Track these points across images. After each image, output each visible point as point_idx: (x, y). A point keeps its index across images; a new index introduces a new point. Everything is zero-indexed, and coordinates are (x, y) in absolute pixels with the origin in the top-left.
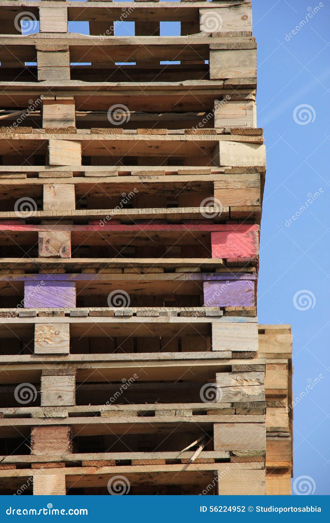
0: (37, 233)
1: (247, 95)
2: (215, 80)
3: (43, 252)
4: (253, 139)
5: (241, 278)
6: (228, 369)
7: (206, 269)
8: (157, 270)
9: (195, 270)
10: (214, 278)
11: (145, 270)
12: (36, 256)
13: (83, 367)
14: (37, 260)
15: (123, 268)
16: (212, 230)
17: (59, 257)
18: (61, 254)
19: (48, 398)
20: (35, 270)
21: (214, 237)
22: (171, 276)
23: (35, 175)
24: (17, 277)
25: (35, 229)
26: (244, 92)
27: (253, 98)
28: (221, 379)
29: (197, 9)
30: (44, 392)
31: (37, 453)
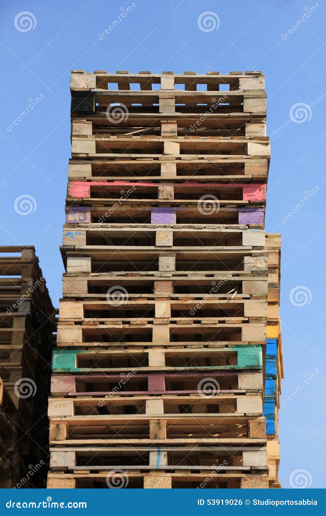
0: (157, 187)
1: (262, 120)
2: (246, 113)
3: (160, 197)
4: (264, 142)
5: (257, 210)
6: (250, 255)
7: (240, 206)
9: (235, 206)
10: (244, 210)
12: (157, 198)
13: (179, 252)
14: (158, 200)
16: (243, 186)
17: (168, 199)
18: (169, 197)
19: (162, 267)
20: (157, 205)
21: (244, 190)
22: (223, 209)
23: (157, 159)
24: (148, 208)
25: (156, 185)
26: (260, 119)
27: (265, 122)
28: (247, 259)
29: (238, 78)
30: (160, 264)
31: (157, 293)
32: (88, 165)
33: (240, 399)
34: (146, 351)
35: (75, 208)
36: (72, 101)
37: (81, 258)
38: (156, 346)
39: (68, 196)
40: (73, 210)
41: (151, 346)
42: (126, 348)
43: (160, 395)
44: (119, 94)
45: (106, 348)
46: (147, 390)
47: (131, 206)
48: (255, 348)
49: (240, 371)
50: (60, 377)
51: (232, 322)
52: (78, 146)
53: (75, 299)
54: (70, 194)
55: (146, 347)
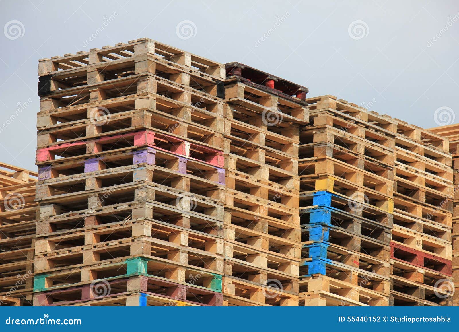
0: (85, 145)
2: (136, 74)
3: (87, 152)
4: (146, 97)
5: (144, 151)
6: (137, 188)
7: (134, 150)
8: (120, 153)
9: (130, 151)
10: (136, 153)
11: (117, 153)
12: (85, 153)
13: (100, 192)
14: (86, 155)
15: (110, 153)
16: (134, 135)
17: (91, 153)
18: (91, 152)
19: (90, 206)
20: (87, 158)
21: (135, 137)
22: (124, 154)
23: (84, 123)
24: (83, 161)
25: (85, 143)
26: (145, 77)
27: (148, 79)
28: (136, 192)
29: (133, 46)
30: (89, 203)
31: (87, 226)
32: (47, 134)
33: (128, 298)
34: (81, 270)
35: (43, 169)
36: (38, 85)
37: (48, 206)
38: (86, 266)
39: (37, 161)
40: (42, 170)
41: (83, 266)
42: (70, 269)
43: (88, 302)
44: (66, 73)
45: (60, 271)
46: (81, 299)
47: (73, 161)
48: (137, 260)
49: (128, 278)
50: (38, 295)
51: (126, 242)
52: (40, 121)
53: (43, 238)
54: (37, 160)
55: (81, 268)
